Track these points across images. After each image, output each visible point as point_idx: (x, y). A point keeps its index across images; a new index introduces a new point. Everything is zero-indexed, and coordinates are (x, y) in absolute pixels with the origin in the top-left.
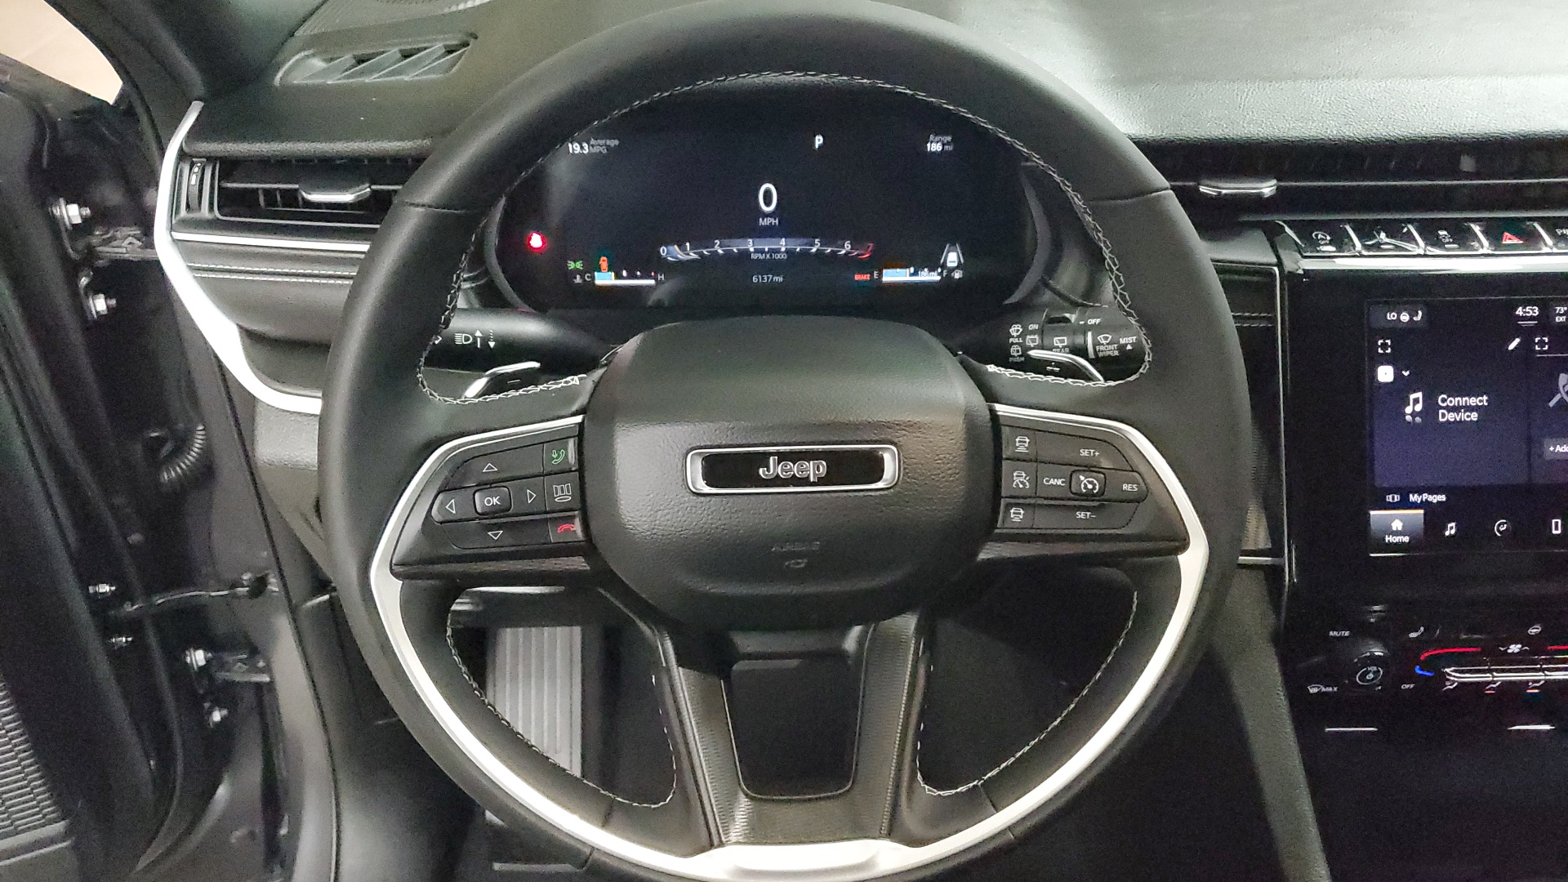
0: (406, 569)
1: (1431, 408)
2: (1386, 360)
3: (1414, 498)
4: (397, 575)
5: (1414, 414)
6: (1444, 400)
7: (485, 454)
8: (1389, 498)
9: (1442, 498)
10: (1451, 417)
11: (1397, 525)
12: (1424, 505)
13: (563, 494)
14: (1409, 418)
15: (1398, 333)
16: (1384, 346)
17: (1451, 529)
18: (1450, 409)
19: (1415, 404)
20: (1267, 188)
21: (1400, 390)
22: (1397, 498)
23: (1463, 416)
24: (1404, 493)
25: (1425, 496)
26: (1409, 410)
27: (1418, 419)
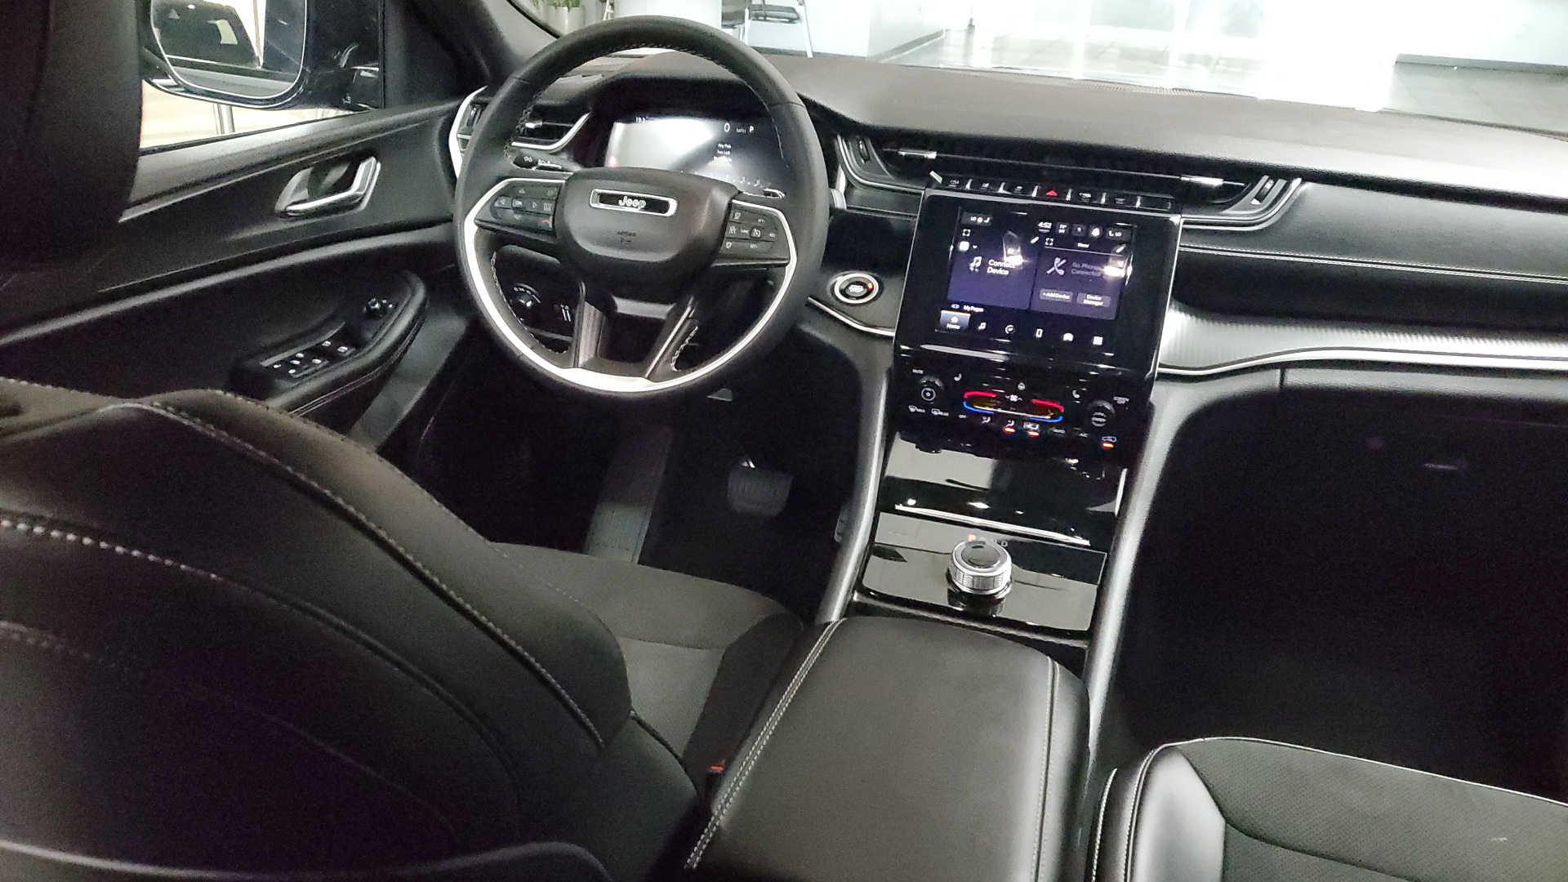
0: (482, 225)
1: (984, 265)
2: (966, 239)
3: (966, 308)
4: (476, 224)
5: (975, 268)
6: (992, 263)
7: (523, 185)
8: (953, 306)
9: (981, 310)
10: (994, 271)
11: (955, 320)
12: (970, 312)
13: (548, 208)
14: (972, 269)
15: (974, 227)
16: (966, 233)
17: (983, 326)
18: (994, 267)
19: (977, 262)
20: (932, 155)
21: (970, 254)
22: (957, 306)
23: (1000, 272)
24: (962, 304)
25: (973, 308)
26: (972, 265)
27: (976, 270)
